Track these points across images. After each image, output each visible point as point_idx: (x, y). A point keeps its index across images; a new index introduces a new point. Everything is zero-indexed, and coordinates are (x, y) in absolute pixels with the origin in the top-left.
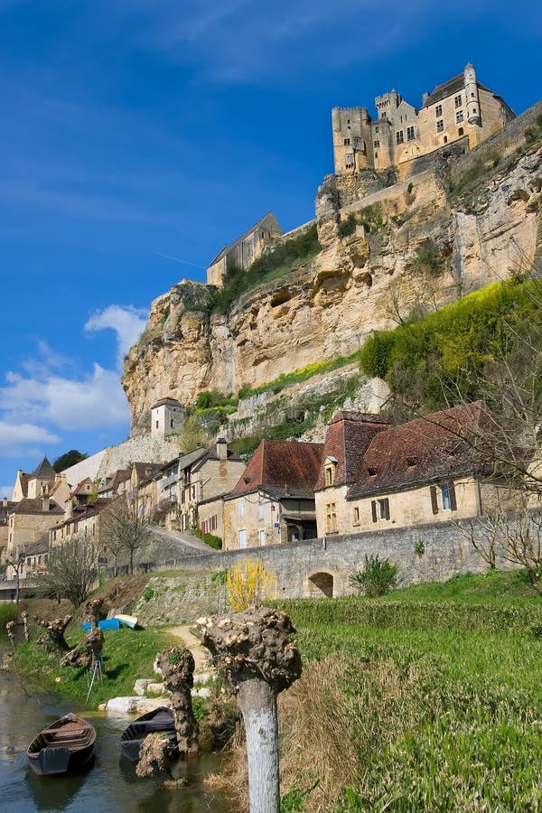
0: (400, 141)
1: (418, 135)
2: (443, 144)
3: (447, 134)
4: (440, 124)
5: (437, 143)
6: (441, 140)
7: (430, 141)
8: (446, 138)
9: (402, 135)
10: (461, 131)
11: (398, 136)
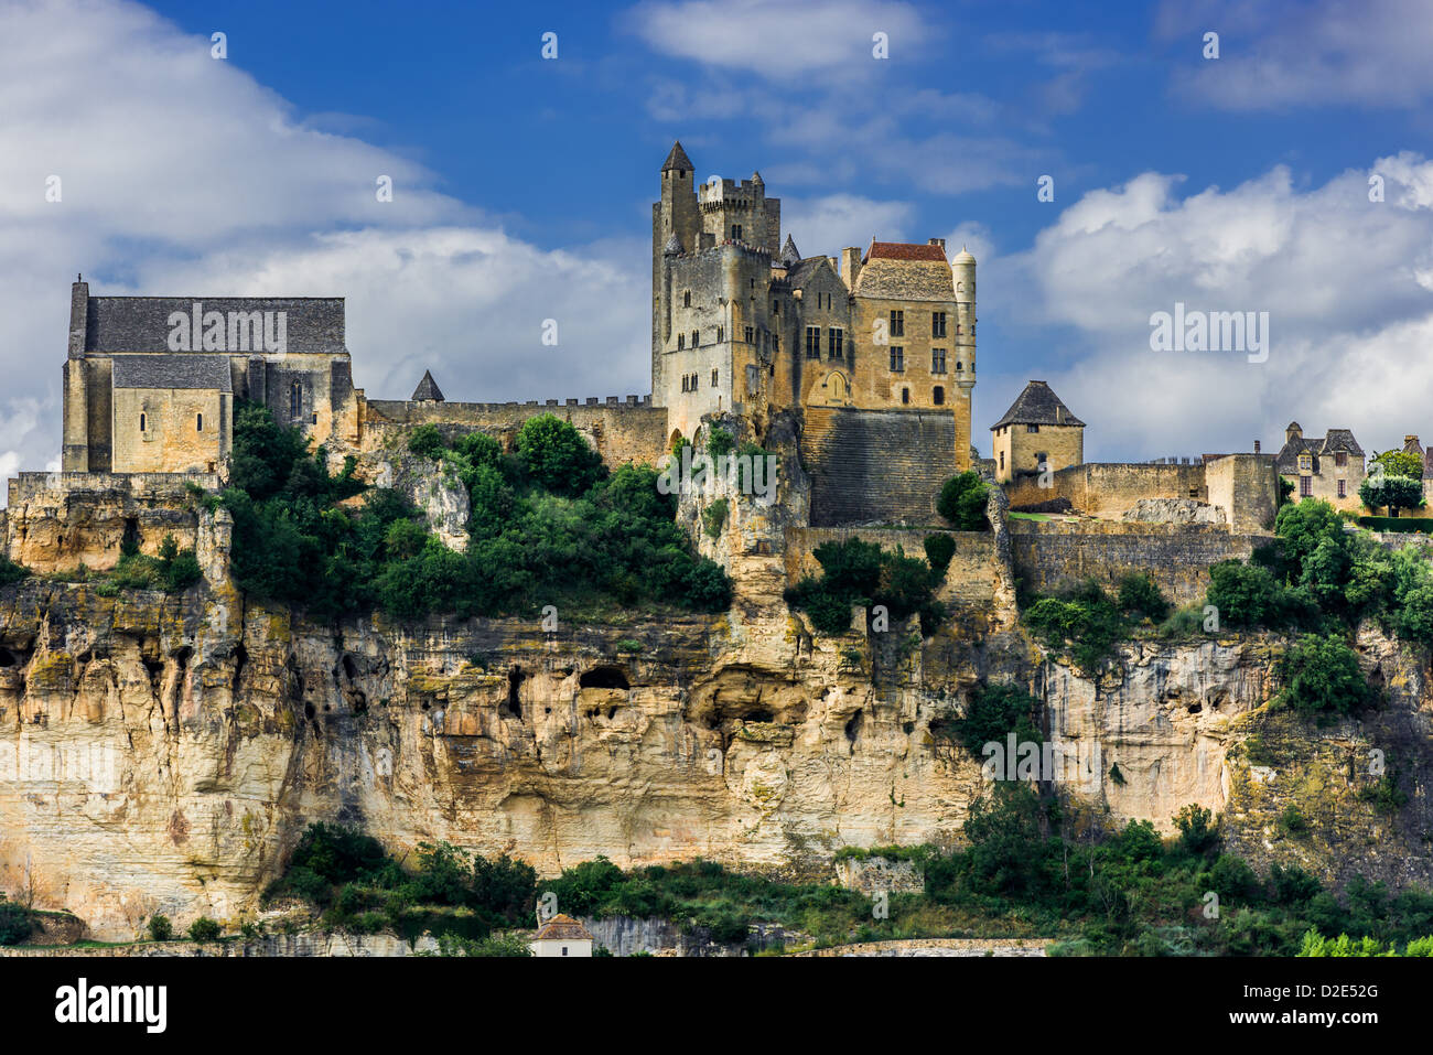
0: (814, 352)
1: (851, 358)
2: (900, 404)
3: (909, 385)
4: (896, 354)
5: (886, 395)
6: (896, 391)
7: (873, 383)
8: (905, 392)
9: (817, 339)
10: (939, 395)
11: (809, 338)
